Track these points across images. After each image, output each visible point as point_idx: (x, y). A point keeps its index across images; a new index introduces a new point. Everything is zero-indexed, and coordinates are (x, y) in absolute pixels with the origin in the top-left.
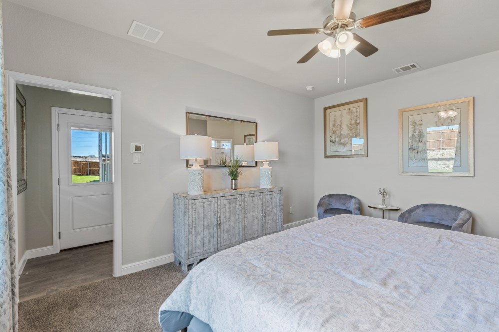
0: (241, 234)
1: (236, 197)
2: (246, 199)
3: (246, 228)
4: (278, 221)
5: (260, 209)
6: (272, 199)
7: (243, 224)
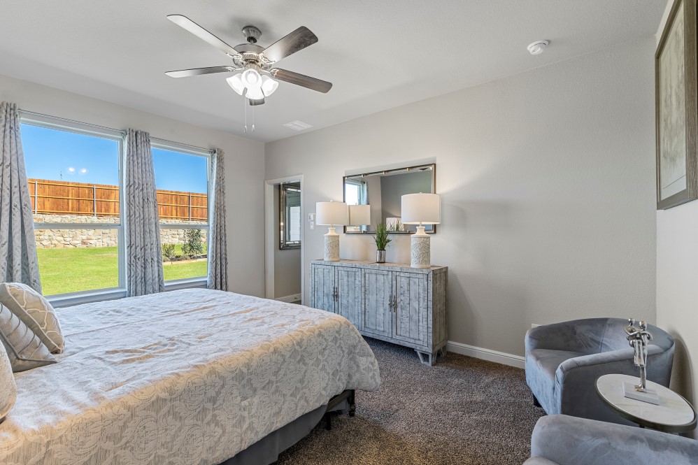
0: (360, 318)
1: (354, 269)
2: (367, 275)
3: (367, 313)
4: (421, 324)
5: (388, 294)
6: (409, 284)
7: (363, 306)
